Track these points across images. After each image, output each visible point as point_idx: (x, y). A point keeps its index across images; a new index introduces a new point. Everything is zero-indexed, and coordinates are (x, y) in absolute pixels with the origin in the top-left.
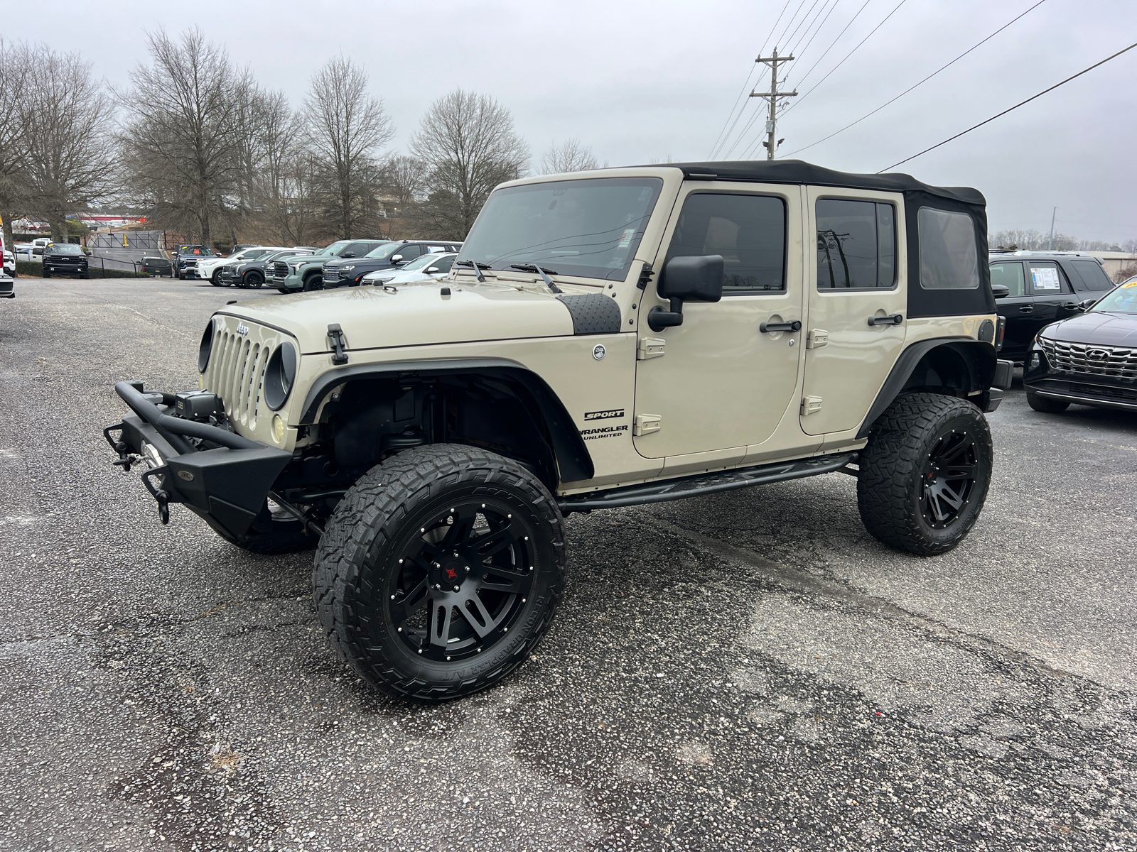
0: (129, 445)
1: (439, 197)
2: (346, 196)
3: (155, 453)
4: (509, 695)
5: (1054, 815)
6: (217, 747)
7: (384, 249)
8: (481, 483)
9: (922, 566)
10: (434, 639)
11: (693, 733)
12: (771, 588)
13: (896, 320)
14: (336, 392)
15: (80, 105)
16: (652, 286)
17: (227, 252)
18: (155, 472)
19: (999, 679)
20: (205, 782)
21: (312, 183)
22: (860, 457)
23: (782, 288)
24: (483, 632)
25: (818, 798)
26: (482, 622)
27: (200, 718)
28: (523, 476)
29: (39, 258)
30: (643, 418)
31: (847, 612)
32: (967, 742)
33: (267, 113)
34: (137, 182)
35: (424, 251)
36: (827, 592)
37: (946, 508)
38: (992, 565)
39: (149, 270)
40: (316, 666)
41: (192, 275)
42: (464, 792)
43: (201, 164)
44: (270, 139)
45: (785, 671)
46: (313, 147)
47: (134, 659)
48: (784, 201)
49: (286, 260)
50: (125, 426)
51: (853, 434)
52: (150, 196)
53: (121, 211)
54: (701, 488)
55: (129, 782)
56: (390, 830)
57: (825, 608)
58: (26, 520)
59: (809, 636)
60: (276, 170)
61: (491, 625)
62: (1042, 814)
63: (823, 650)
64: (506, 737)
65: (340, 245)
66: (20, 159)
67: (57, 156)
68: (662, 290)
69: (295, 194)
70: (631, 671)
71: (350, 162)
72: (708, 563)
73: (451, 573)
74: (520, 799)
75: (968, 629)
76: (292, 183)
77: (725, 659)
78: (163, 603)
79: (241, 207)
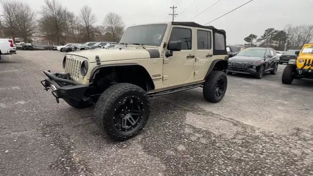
0: (47, 85)
1: (108, 34)
2: (88, 33)
3: (54, 87)
4: (140, 138)
5: (254, 155)
6: (74, 154)
7: (97, 44)
8: (133, 91)
9: (216, 105)
10: (123, 127)
11: (180, 143)
12: (188, 111)
13: (211, 56)
14: (98, 72)
15: (29, 13)
16: (166, 47)
17: (63, 45)
18: (54, 91)
19: (236, 127)
20: (73, 163)
21: (81, 31)
22: (204, 84)
23: (191, 49)
24: (133, 124)
25: (209, 155)
26: (133, 122)
27: (69, 147)
28: (141, 90)
29: (21, 46)
30: (165, 76)
31: (204, 115)
32: (234, 141)
33: (70, 16)
34: (42, 31)
35: (105, 44)
36: (199, 111)
37: (219, 93)
38: (228, 104)
39: (46, 49)
40: (95, 133)
41: (56, 50)
42: (134, 161)
43: (57, 26)
44: (71, 21)
45: (195, 128)
46: (81, 23)
47: (51, 134)
48: (191, 30)
49: (76, 46)
50: (46, 80)
51: (203, 79)
52: (46, 33)
53: (40, 36)
54: (176, 91)
55: (53, 165)
56: (118, 172)
57: (200, 114)
58: (23, 103)
59: (198, 121)
60: (73, 28)
61: (135, 122)
62: (252, 155)
63: (202, 123)
64: (140, 147)
65: (88, 43)
66: (16, 25)
67: (24, 24)
68: (168, 49)
69: (77, 33)
70: (164, 130)
71: (89, 26)
72: (175, 106)
73: (126, 112)
74: (147, 161)
75: (227, 117)
76: (77, 31)
77: (183, 126)
78: (57, 121)
79: (66, 35)
